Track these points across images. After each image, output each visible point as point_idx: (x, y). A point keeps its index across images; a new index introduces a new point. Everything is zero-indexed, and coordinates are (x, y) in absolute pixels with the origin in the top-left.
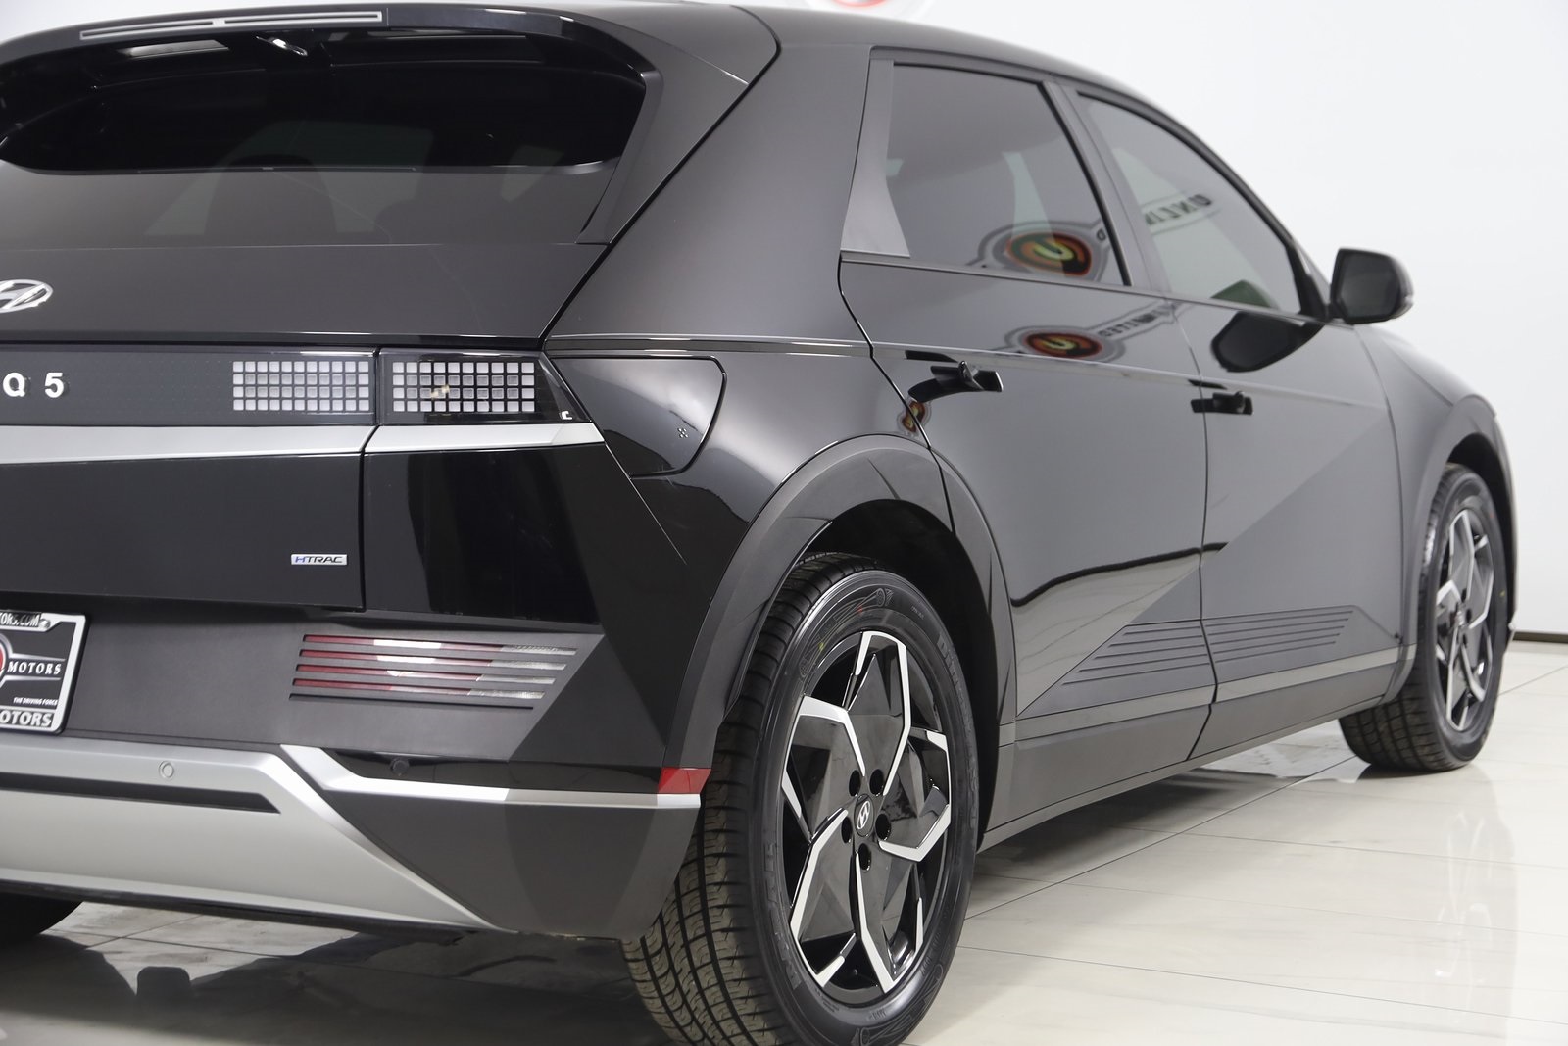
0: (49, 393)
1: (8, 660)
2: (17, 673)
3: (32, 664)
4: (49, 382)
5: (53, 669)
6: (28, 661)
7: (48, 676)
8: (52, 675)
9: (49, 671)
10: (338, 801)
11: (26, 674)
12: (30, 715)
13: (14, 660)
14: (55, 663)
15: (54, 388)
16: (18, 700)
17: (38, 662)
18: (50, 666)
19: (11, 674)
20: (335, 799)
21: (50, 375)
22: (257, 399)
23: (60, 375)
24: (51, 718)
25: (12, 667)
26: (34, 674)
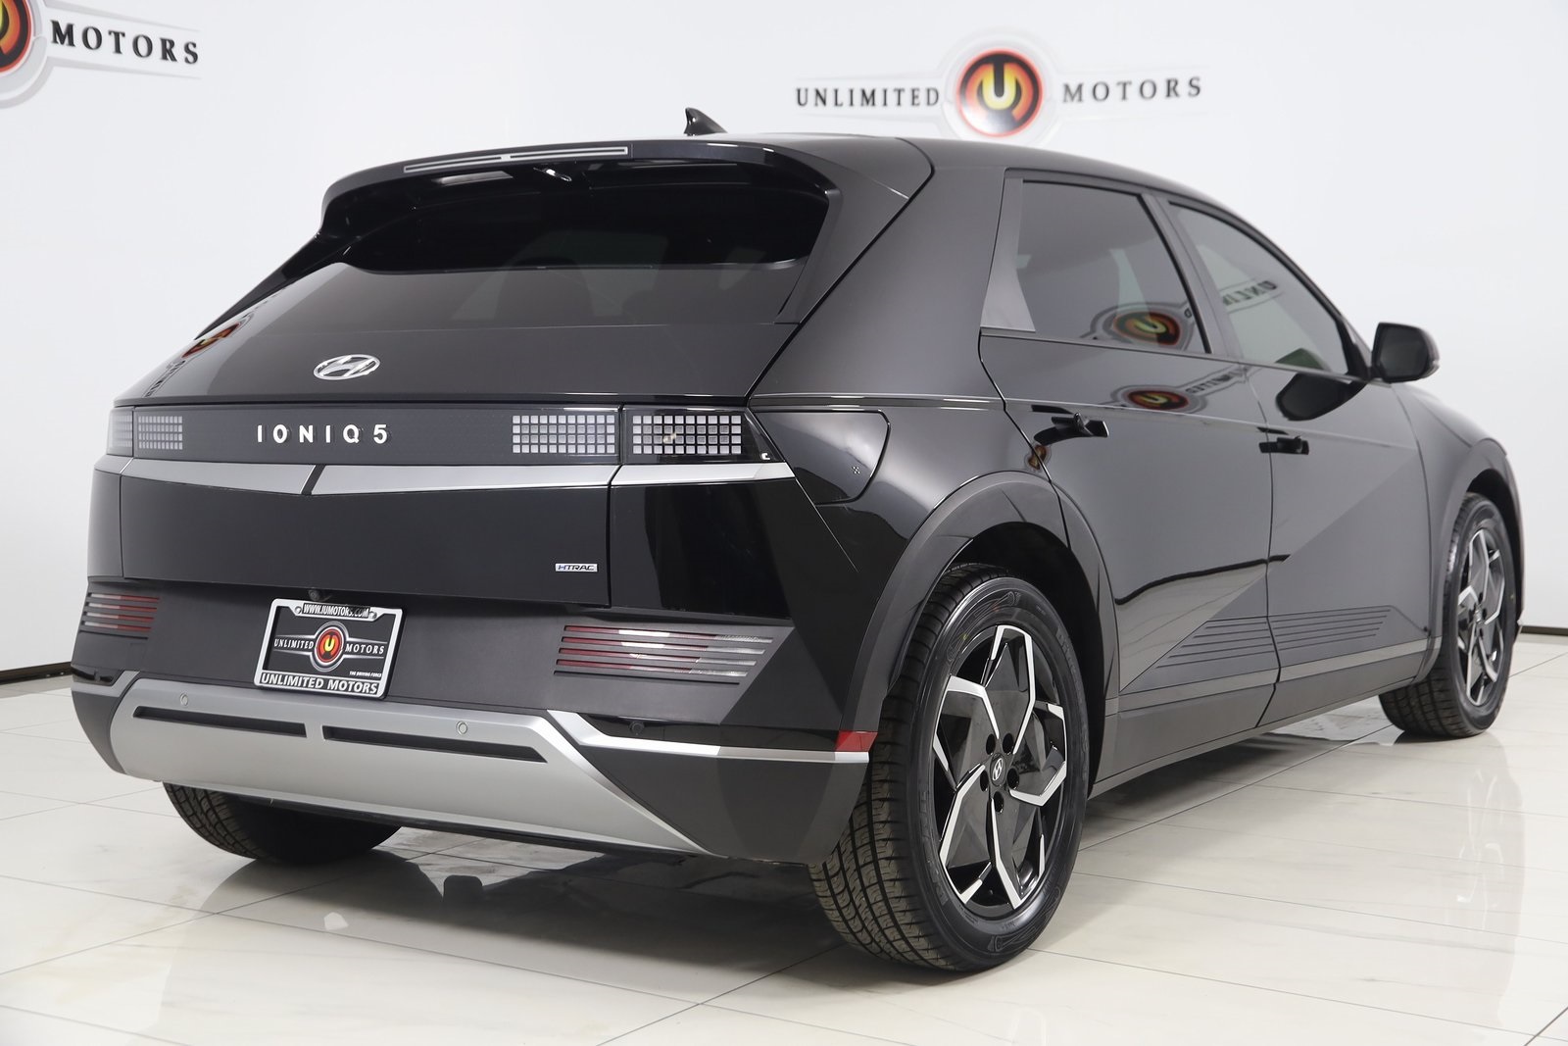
0: (376, 439)
1: (346, 643)
2: (352, 653)
3: (363, 646)
4: (376, 432)
5: (379, 650)
6: (360, 644)
7: (375, 655)
8: (378, 655)
9: (375, 651)
10: (590, 753)
11: (358, 653)
12: (360, 684)
13: (350, 643)
14: (380, 646)
15: (380, 436)
16: (353, 673)
17: (367, 644)
18: (376, 647)
19: (348, 653)
20: (588, 752)
21: (377, 426)
22: (530, 444)
23: (384, 426)
24: (377, 687)
25: (349, 648)
26: (365, 653)
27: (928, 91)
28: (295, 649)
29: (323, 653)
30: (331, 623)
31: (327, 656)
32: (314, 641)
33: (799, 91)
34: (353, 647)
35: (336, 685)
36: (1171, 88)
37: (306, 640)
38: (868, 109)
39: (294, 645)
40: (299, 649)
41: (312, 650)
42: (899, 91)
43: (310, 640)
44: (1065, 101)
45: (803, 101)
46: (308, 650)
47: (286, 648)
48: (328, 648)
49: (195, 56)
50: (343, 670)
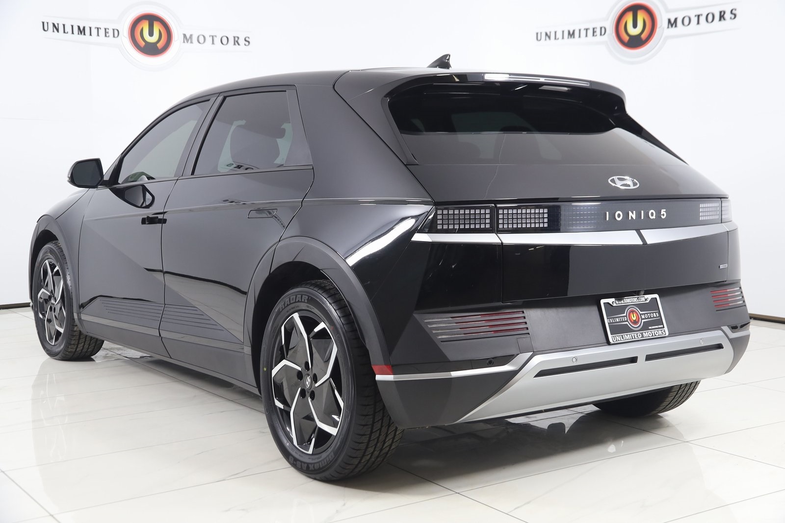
2: (645, 319)
3: (649, 314)
6: (647, 314)
9: (655, 316)
11: (648, 318)
13: (643, 314)
16: (650, 328)
17: (650, 313)
18: (654, 314)
19: (643, 319)
25: (643, 317)
26: (651, 318)
27: (601, 28)
28: (619, 322)
29: (633, 321)
30: (629, 307)
31: (635, 322)
32: (626, 316)
33: (537, 34)
34: (645, 316)
35: (646, 334)
36: (722, 16)
37: (622, 317)
38: (572, 40)
39: (618, 320)
40: (621, 322)
41: (627, 321)
42: (587, 30)
43: (624, 316)
44: (668, 27)
45: (539, 38)
46: (625, 321)
47: (615, 323)
48: (634, 319)
49: (249, 42)
50: (646, 327)
